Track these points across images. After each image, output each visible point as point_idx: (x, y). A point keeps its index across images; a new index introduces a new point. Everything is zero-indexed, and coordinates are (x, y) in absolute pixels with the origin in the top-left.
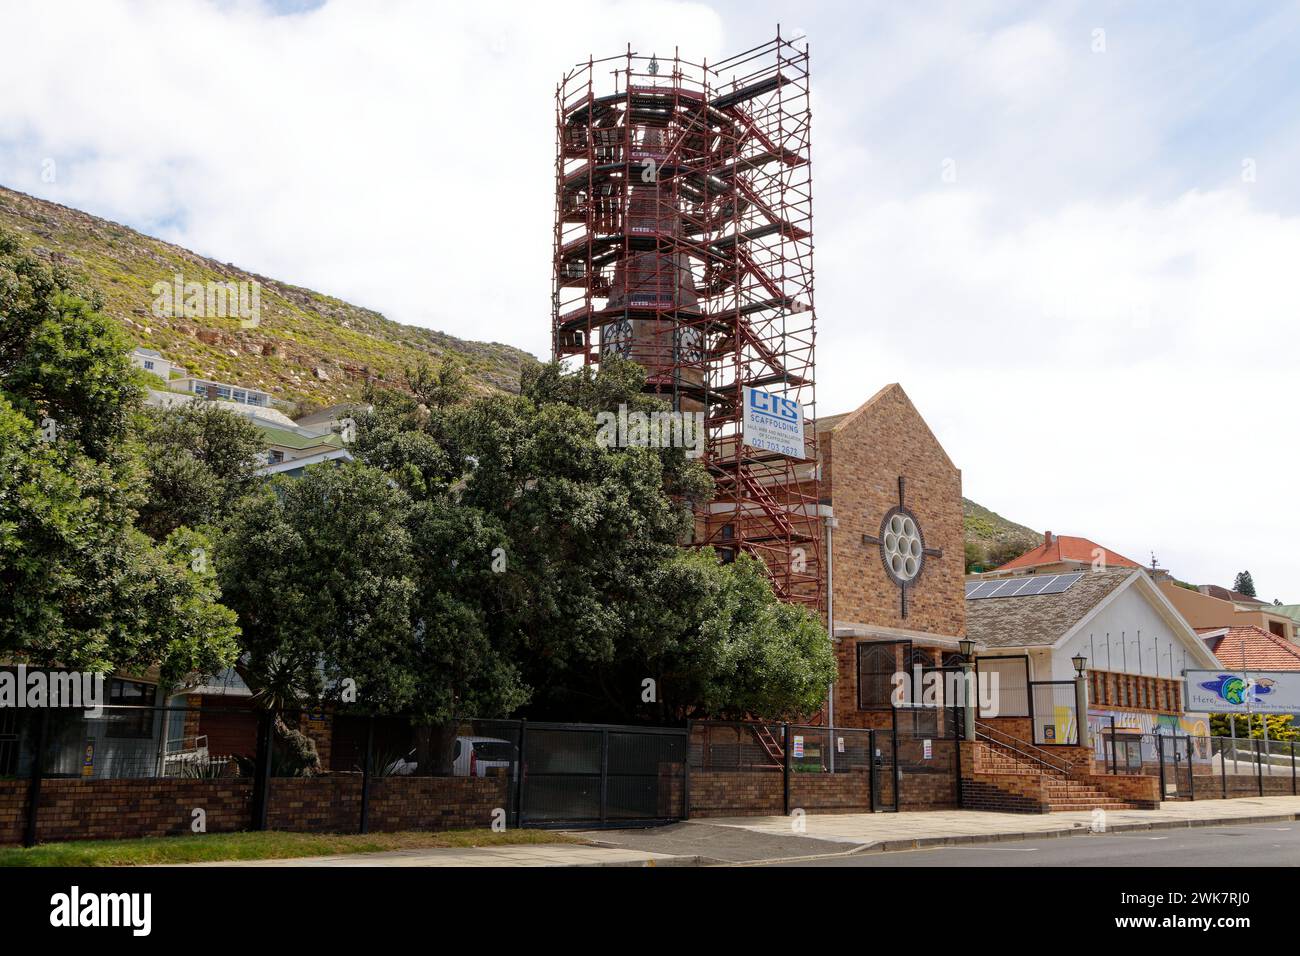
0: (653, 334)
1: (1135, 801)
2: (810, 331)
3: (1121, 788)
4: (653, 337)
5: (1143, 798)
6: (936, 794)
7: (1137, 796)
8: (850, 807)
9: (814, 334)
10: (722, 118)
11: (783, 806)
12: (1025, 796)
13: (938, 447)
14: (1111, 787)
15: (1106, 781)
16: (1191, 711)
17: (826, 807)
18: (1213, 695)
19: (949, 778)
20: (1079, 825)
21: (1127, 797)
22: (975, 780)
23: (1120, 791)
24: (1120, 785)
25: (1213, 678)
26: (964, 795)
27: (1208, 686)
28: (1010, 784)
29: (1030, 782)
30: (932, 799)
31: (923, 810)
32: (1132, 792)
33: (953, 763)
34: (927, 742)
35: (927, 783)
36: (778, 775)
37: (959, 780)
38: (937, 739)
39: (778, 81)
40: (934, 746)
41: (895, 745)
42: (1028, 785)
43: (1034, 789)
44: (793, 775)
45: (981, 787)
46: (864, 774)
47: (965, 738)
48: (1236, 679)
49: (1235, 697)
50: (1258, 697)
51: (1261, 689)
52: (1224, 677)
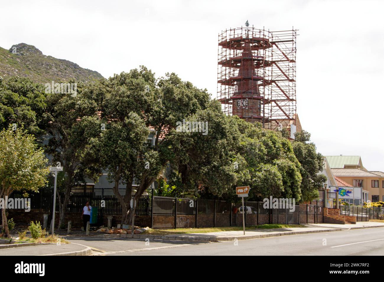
7: (352, 221)
8: (312, 222)
11: (307, 222)
12: (340, 220)
17: (310, 222)
21: (348, 221)
22: (327, 217)
26: (324, 220)
28: (336, 218)
30: (320, 221)
32: (350, 220)
33: (322, 213)
34: (320, 208)
35: (320, 217)
36: (306, 215)
37: (323, 217)
38: (321, 207)
39: (293, 41)
40: (321, 209)
41: (317, 208)
42: (341, 218)
43: (343, 219)
44: (308, 215)
45: (329, 218)
46: (314, 215)
47: (324, 207)
48: (343, 189)
49: (342, 194)
50: (348, 194)
51: (349, 192)
52: (340, 188)
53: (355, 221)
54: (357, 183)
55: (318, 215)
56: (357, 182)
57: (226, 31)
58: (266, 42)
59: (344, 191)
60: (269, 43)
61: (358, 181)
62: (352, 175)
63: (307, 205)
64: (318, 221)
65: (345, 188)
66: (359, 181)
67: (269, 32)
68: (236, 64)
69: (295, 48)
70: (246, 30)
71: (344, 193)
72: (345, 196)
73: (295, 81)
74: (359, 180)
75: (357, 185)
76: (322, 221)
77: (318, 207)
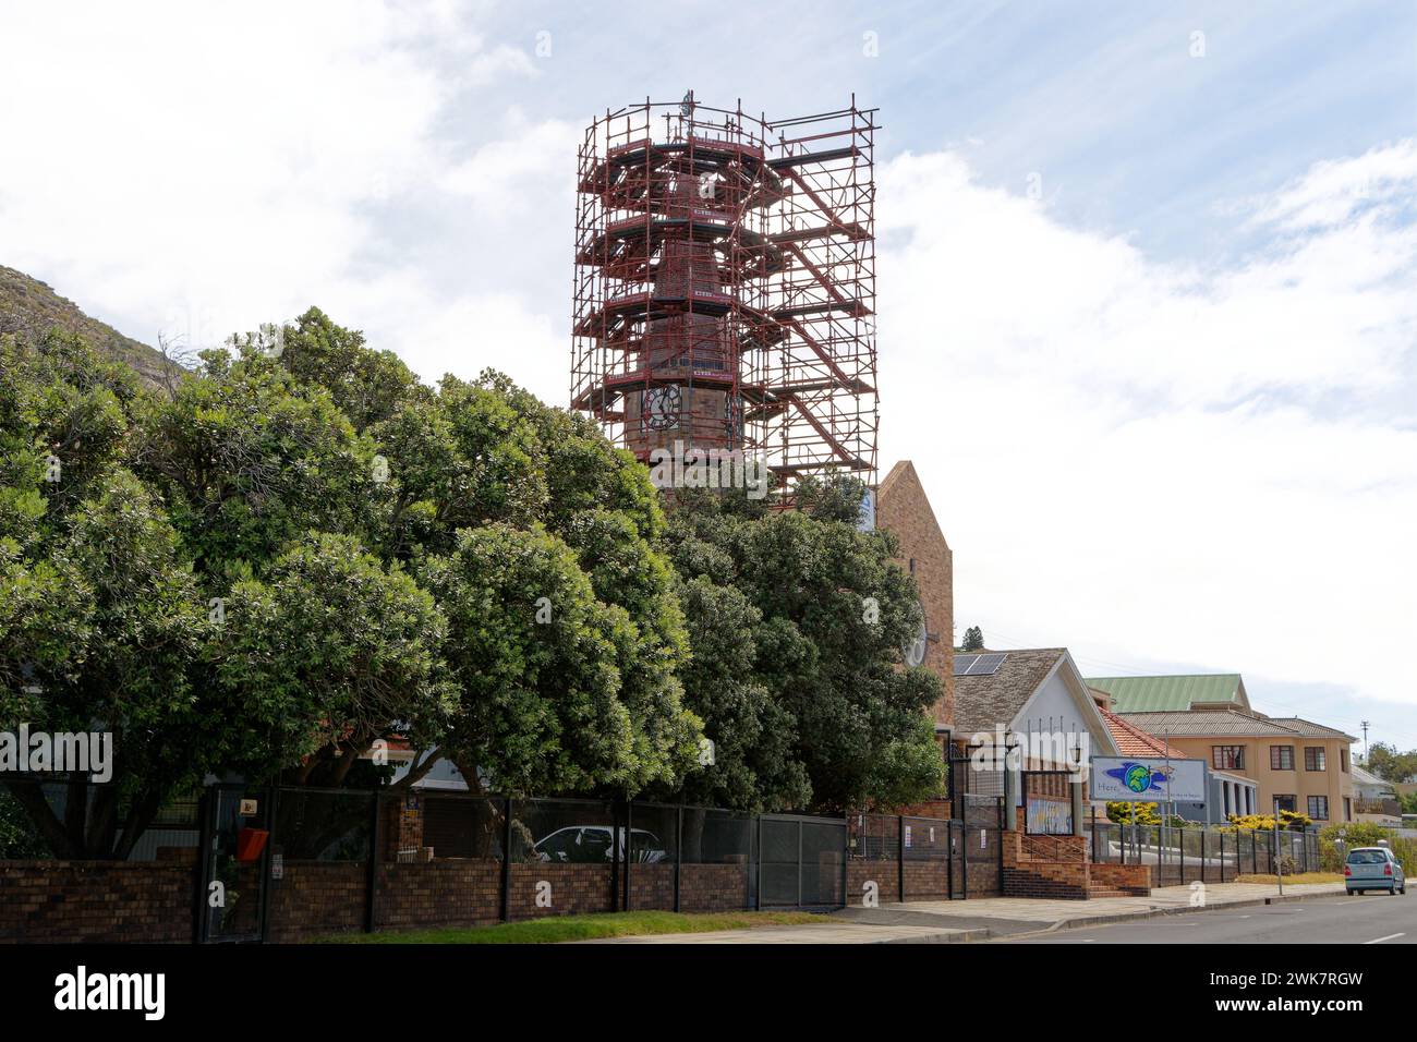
0: (703, 403)
1: (1129, 889)
2: (873, 415)
3: (1115, 876)
4: (702, 406)
5: (1137, 886)
6: (987, 884)
7: (1132, 884)
8: (936, 895)
9: (877, 417)
10: (772, 174)
11: (898, 893)
12: (1069, 883)
13: (937, 527)
14: (1105, 876)
15: (1101, 870)
16: (1096, 799)
17: (921, 895)
18: (1116, 782)
19: (994, 867)
20: (1155, 908)
21: (1121, 885)
22: (1018, 869)
23: (1114, 879)
24: (1115, 873)
25: (1117, 765)
26: (1007, 884)
27: (1113, 773)
28: (1054, 872)
29: (1074, 870)
30: (984, 888)
31: (979, 898)
32: (1127, 879)
33: (995, 853)
34: (983, 832)
35: (981, 872)
36: (896, 863)
37: (1001, 868)
38: (988, 830)
39: (852, 152)
40: (988, 838)
41: (964, 834)
42: (1072, 873)
43: (1079, 876)
44: (904, 863)
45: (1025, 875)
46: (945, 864)
47: (1006, 828)
48: (1139, 767)
49: (1137, 784)
50: (1157, 784)
51: (1160, 777)
52: (1127, 765)
53: (1146, 883)
54: (1226, 758)
55: (972, 860)
56: (1225, 753)
57: (596, 124)
58: (751, 161)
59: (1143, 774)
60: (766, 166)
61: (1229, 749)
62: (1207, 731)
63: (900, 818)
64: (971, 886)
65: (1145, 764)
66: (1232, 750)
67: (763, 124)
68: (647, 263)
69: (869, 187)
70: (669, 117)
71: (1143, 782)
72: (1148, 791)
73: (873, 313)
74: (1232, 747)
75: (1226, 762)
76: (996, 887)
77: (971, 828)
